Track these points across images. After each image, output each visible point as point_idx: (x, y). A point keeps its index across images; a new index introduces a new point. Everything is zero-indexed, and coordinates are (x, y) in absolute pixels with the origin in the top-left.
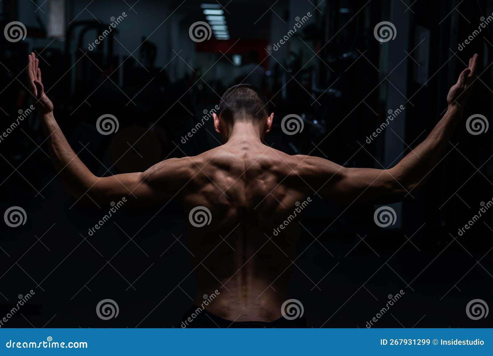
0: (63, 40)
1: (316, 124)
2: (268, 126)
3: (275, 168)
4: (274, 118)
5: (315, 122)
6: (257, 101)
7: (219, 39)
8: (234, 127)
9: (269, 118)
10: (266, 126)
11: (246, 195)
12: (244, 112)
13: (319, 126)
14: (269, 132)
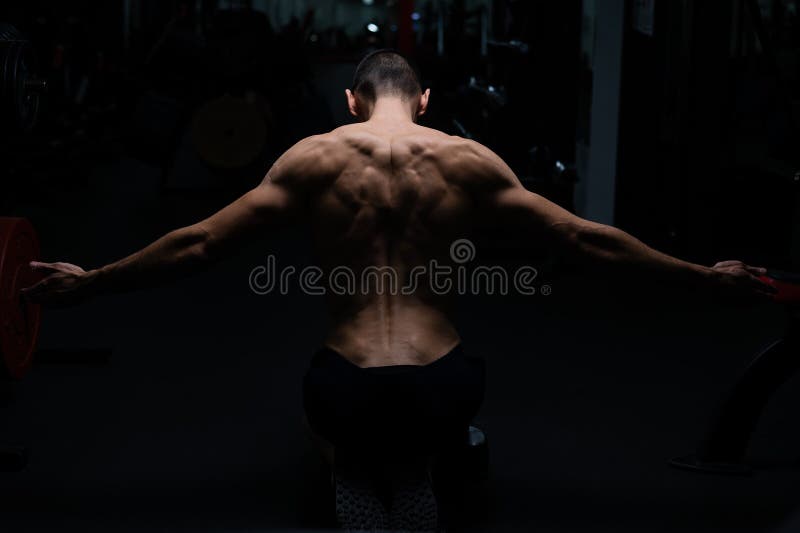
1: (491, 92)
2: (422, 106)
3: (429, 151)
5: (491, 89)
9: (423, 95)
10: (420, 107)
11: (392, 191)
12: (390, 84)
13: (497, 95)
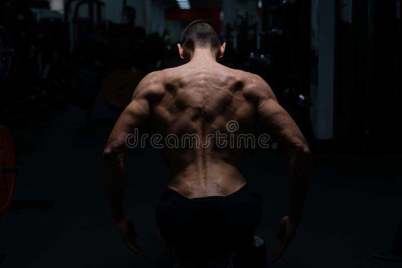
0: (62, 12)
1: (262, 58)
2: (221, 53)
4: (226, 47)
5: (262, 56)
6: (213, 33)
7: (183, 9)
8: (195, 52)
9: (222, 47)
13: (266, 59)
14: (223, 57)
